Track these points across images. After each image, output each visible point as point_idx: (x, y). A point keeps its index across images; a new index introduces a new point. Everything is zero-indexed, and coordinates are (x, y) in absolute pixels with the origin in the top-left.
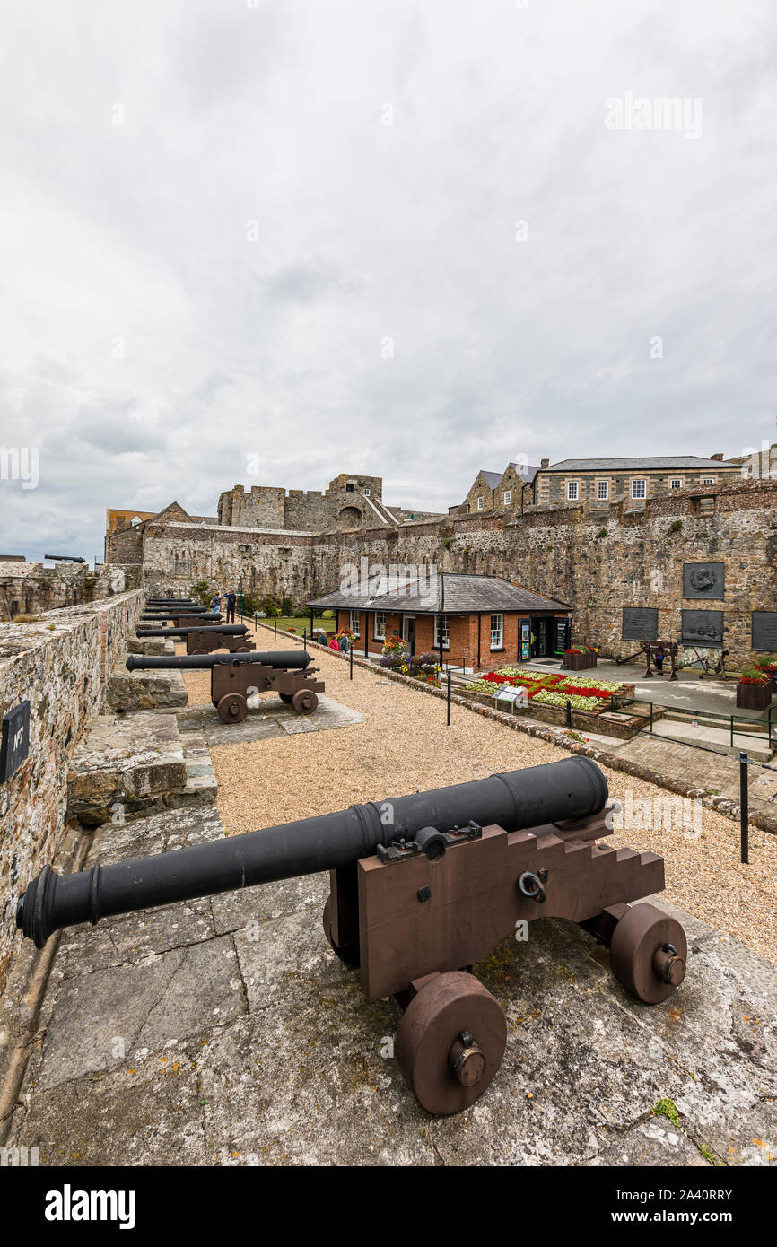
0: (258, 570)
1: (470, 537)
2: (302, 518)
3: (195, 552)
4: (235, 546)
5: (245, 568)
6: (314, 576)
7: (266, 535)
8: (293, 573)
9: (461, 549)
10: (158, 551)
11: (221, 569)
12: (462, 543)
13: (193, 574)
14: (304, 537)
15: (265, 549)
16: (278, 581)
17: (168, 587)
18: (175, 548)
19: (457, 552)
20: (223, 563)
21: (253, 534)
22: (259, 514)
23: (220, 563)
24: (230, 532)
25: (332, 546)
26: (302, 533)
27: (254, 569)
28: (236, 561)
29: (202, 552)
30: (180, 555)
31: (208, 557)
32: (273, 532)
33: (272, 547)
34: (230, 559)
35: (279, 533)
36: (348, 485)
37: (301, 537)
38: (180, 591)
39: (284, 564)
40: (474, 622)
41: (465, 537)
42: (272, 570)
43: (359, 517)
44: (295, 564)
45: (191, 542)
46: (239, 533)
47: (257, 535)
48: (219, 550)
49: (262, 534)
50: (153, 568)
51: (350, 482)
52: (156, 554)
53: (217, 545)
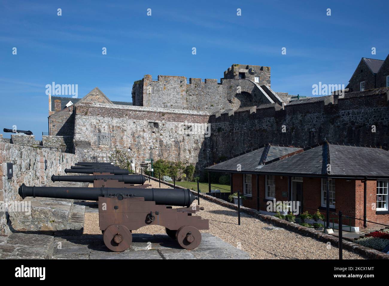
0: (165, 142)
1: (353, 113)
2: (201, 102)
3: (113, 127)
4: (145, 122)
5: (155, 141)
6: (212, 148)
7: (170, 113)
8: (194, 145)
9: (345, 124)
10: (85, 126)
11: (134, 140)
12: (346, 118)
13: (113, 144)
14: (203, 116)
15: (171, 125)
16: (182, 152)
17: (92, 153)
18: (97, 123)
19: (341, 126)
20: (136, 136)
21: (160, 113)
22: (166, 99)
23: (134, 136)
24: (140, 111)
25: (227, 123)
26: (201, 113)
27: (161, 142)
28: (147, 135)
29: (118, 127)
30: (102, 129)
31: (124, 131)
32: (177, 111)
33: (176, 123)
34: (141, 133)
35: (181, 112)
36: (240, 73)
37: (200, 115)
38: (103, 157)
39: (186, 138)
40: (360, 185)
41: (349, 114)
42: (177, 143)
43: (251, 101)
44: (195, 138)
45: (110, 119)
46: (148, 112)
47: (163, 114)
48: (132, 126)
49: (168, 113)
50: (82, 139)
51: (242, 70)
52: (84, 128)
53: (131, 121)
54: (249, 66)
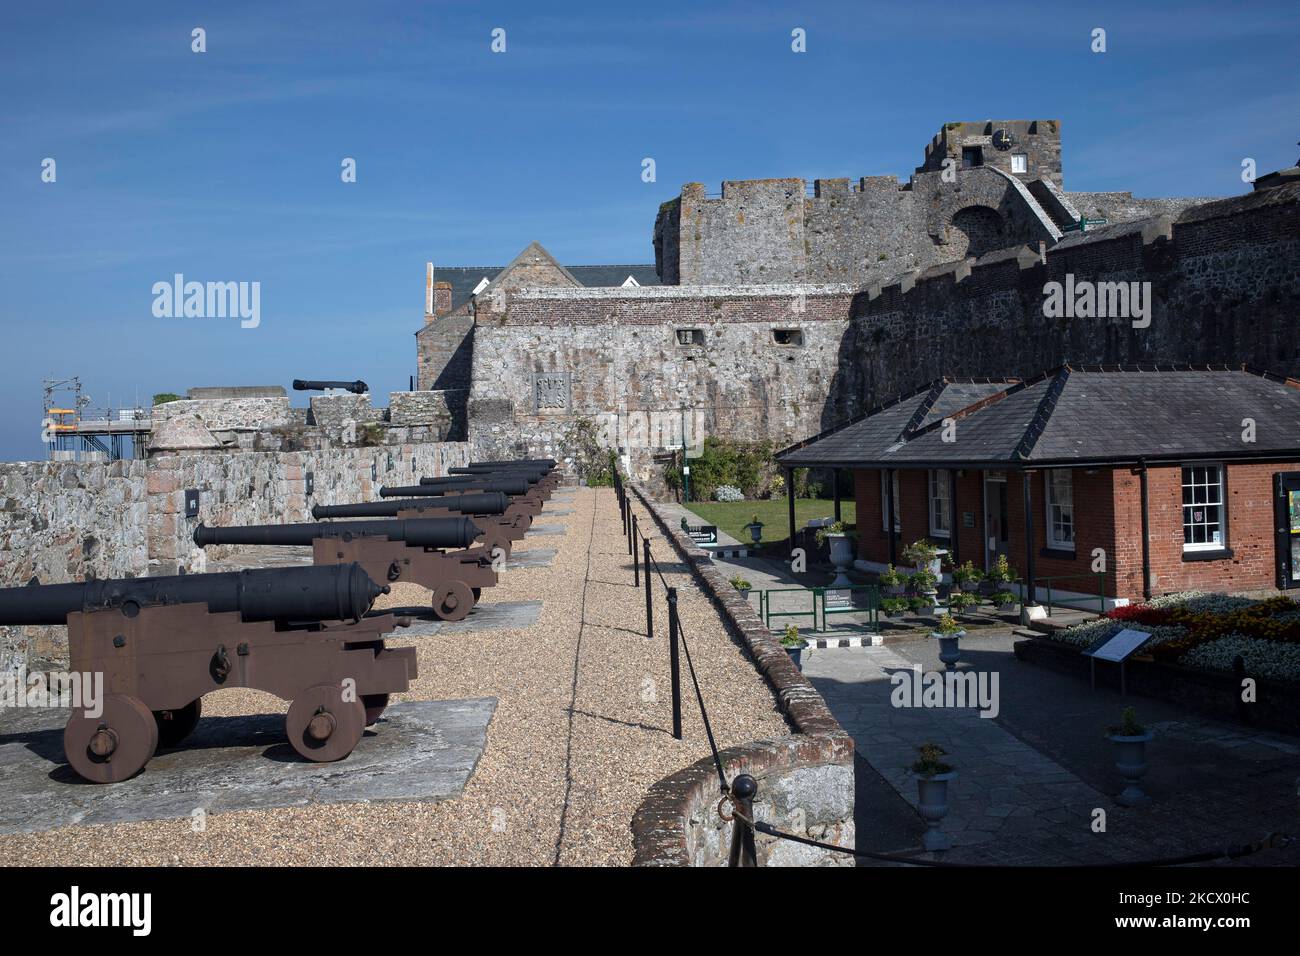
0: (722, 384)
1: (1217, 265)
2: (849, 248)
3: (576, 352)
4: (664, 332)
5: (693, 383)
6: (861, 393)
7: (738, 299)
8: (809, 388)
9: (1196, 299)
10: (499, 356)
11: (636, 387)
12: (1198, 281)
13: (575, 404)
14: (833, 297)
15: (741, 333)
16: (772, 410)
17: (513, 435)
18: (533, 346)
19: (1188, 306)
20: (642, 373)
21: (707, 299)
22: (745, 250)
23: (634, 375)
24: (652, 300)
25: (899, 314)
26: (828, 289)
27: (712, 385)
28: (670, 369)
29: (591, 352)
30: (545, 362)
31: (606, 361)
32: (757, 291)
33: (754, 327)
34: (656, 365)
35: (769, 292)
36: (966, 150)
37: (826, 296)
38: (542, 444)
39: (786, 367)
40: (1127, 483)
41: (1205, 266)
42: (758, 384)
43: (999, 232)
44: (812, 365)
45: (567, 331)
46: (675, 300)
47: (718, 303)
48: (631, 345)
49: (730, 298)
50: (492, 395)
51: (971, 141)
52: (497, 364)
53: (625, 333)
54: (993, 124)
